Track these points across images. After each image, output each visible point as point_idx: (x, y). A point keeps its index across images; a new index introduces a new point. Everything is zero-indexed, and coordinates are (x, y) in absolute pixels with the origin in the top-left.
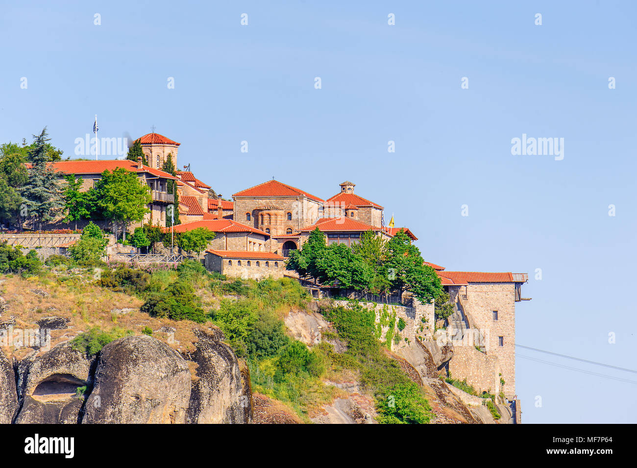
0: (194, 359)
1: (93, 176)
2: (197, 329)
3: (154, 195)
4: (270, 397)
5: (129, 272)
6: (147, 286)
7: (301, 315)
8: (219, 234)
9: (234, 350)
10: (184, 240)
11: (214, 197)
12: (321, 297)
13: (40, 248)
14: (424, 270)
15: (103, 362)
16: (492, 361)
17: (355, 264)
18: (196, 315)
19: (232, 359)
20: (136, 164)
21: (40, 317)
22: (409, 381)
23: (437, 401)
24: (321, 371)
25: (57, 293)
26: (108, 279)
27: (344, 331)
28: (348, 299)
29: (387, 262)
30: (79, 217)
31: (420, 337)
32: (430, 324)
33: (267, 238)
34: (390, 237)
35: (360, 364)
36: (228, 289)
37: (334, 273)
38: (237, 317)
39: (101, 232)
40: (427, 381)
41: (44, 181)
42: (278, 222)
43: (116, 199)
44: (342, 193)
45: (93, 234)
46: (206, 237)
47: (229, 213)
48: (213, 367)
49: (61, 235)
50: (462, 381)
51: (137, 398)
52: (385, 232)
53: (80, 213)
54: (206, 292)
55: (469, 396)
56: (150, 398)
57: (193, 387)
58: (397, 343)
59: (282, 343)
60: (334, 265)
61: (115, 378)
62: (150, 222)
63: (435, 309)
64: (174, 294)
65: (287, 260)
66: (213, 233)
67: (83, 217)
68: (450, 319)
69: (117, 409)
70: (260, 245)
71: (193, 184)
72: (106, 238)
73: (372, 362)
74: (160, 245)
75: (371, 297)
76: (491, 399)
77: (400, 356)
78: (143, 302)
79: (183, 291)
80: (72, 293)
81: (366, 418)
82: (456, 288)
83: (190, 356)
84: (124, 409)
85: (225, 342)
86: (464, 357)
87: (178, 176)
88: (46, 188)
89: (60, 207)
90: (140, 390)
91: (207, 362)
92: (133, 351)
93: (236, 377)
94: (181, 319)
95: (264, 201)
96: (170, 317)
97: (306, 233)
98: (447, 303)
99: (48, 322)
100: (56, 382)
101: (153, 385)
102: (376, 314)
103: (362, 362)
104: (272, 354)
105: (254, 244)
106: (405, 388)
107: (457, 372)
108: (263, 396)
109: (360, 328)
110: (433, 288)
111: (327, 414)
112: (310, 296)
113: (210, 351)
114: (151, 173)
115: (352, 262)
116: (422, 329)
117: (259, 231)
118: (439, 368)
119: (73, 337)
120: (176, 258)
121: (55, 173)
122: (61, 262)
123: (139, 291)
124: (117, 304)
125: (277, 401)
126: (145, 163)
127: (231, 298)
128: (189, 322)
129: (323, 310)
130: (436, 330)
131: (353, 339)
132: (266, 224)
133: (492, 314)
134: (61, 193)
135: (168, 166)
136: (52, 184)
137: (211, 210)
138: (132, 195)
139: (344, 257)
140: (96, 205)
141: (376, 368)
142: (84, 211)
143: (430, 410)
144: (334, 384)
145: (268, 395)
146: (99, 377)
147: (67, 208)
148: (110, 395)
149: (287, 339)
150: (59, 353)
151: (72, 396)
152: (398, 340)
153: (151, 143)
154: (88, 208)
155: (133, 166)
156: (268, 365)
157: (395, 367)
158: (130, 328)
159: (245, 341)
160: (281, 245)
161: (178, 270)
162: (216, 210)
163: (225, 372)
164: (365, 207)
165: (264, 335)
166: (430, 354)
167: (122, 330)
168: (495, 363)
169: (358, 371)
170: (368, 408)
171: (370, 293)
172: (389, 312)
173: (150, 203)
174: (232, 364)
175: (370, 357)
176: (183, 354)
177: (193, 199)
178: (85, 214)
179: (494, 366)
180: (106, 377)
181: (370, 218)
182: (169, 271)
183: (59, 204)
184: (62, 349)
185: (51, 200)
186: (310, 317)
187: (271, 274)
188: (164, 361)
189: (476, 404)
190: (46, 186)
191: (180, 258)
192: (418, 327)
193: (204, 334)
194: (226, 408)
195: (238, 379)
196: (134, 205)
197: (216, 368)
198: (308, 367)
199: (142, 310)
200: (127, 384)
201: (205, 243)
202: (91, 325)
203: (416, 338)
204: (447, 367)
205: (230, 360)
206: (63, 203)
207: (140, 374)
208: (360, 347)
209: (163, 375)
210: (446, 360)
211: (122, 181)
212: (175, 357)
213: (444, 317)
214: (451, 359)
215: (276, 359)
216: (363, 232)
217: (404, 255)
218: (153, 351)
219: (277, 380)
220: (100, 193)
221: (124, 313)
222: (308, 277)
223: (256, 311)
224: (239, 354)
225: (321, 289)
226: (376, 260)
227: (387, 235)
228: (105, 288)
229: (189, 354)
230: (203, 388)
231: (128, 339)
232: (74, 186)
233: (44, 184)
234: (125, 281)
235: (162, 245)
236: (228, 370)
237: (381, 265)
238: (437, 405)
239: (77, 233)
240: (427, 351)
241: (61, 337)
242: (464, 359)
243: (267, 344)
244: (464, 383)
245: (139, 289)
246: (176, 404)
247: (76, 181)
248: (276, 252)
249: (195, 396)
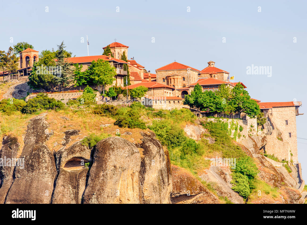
0: (142, 147)
1: (87, 64)
2: (142, 132)
3: (117, 71)
4: (179, 166)
5: (107, 106)
6: (117, 113)
7: (192, 126)
8: (150, 89)
9: (161, 142)
10: (133, 92)
11: (146, 72)
12: (201, 117)
13: (63, 100)
14: (251, 102)
15: (97, 150)
16: (286, 145)
17: (217, 100)
18: (141, 126)
19: (160, 146)
20: (108, 57)
21: (66, 130)
22: (246, 156)
23: (260, 165)
24: (203, 152)
25: (73, 118)
26: (98, 110)
27: (213, 133)
28: (214, 117)
29: (233, 98)
30: (81, 84)
31: (250, 135)
32: (255, 128)
33: (173, 90)
34: (233, 86)
35: (222, 148)
36: (156, 115)
37: (207, 105)
38: (161, 128)
39: (92, 90)
40: (255, 156)
41: (63, 67)
42: (178, 82)
43: (99, 74)
44: (209, 67)
45: (89, 92)
46: (144, 91)
47: (154, 79)
48: (151, 150)
49: (73, 93)
50: (272, 155)
51: (115, 167)
52: (231, 84)
53: (82, 82)
54: (145, 117)
55: (276, 162)
56: (121, 167)
57: (142, 161)
58: (239, 138)
59: (183, 140)
60: (207, 101)
61: (103, 158)
62: (116, 85)
63: (257, 120)
64: (130, 116)
65: (184, 100)
66: (147, 88)
67: (83, 84)
68: (264, 125)
69: (105, 173)
70: (170, 93)
71: (136, 66)
72: (95, 93)
73: (228, 147)
74: (121, 96)
75: (225, 116)
76: (286, 163)
77: (241, 144)
78: (115, 120)
79: (135, 114)
80: (80, 118)
81: (226, 175)
82: (267, 110)
83: (139, 146)
84: (109, 173)
85: (156, 138)
86: (273, 143)
87: (129, 62)
88: (65, 70)
89: (72, 79)
90: (116, 163)
91: (148, 148)
92: (111, 144)
93: (163, 155)
94: (134, 128)
95: (171, 72)
96: (129, 127)
97: (192, 86)
98: (263, 117)
99: (70, 132)
100: (75, 161)
101: (122, 160)
102: (228, 124)
103: (223, 147)
104: (179, 145)
105: (167, 93)
106: (244, 159)
107: (269, 151)
108: (175, 166)
109: (221, 131)
110: (255, 110)
111: (207, 173)
112: (195, 117)
113: (149, 143)
114: (115, 61)
115: (215, 99)
116: (251, 130)
117: (169, 86)
118: (260, 149)
119: (82, 139)
120: (130, 101)
121: (69, 63)
122: (74, 103)
123: (113, 115)
124: (103, 122)
125: (182, 168)
126: (112, 56)
127: (157, 119)
128: (138, 129)
129: (202, 123)
130: (258, 131)
131: (218, 137)
132: (173, 83)
133: (285, 122)
134: (72, 73)
135: (124, 57)
136: (68, 68)
137: (145, 78)
138: (107, 72)
139: (211, 97)
140: (89, 78)
141: (230, 150)
142: (84, 81)
143: (257, 169)
144: (209, 159)
145: (178, 166)
146: (96, 157)
147: (75, 80)
148: (101, 166)
149: (186, 138)
150: (75, 147)
151: (82, 168)
152: (239, 136)
153: (115, 47)
154: (86, 79)
155: (107, 58)
156: (176, 151)
157: (239, 149)
158: (110, 133)
159: (165, 140)
160: (180, 93)
161: (131, 107)
162: (148, 78)
163: (157, 153)
164: (220, 73)
165: (174, 136)
166: (255, 142)
167: (106, 134)
168: (287, 146)
169: (221, 152)
170: (226, 170)
171: (225, 114)
172: (235, 123)
173: (116, 76)
174: (160, 148)
175: (226, 145)
176: (136, 145)
177: (136, 73)
178: (84, 82)
179: (287, 147)
180: (99, 157)
181: (223, 78)
182: (127, 108)
183: (72, 78)
184: (77, 145)
185: (68, 76)
186: (196, 127)
187: (176, 107)
188: (127, 149)
189: (279, 166)
190: (65, 69)
191: (132, 101)
192: (249, 129)
193: (146, 135)
194: (158, 170)
195: (163, 156)
196: (108, 77)
197: (152, 151)
198: (197, 151)
199: (115, 124)
200: (110, 160)
201: (144, 93)
202: (90, 133)
203: (248, 135)
204: (264, 149)
205: (159, 147)
206: (73, 77)
207: (115, 155)
208: (222, 140)
209: (127, 155)
210: (264, 145)
211: (101, 66)
212: (132, 146)
213: (261, 124)
214: (266, 144)
215: (181, 148)
216: (220, 85)
217: (240, 95)
218: (121, 144)
219: (182, 158)
220: (91, 72)
221: (106, 126)
222: (195, 108)
223: (170, 125)
224: (163, 144)
225: (201, 113)
226: (227, 98)
227: (232, 86)
228: (96, 114)
229: (139, 145)
230: (147, 161)
231: (109, 139)
232: (78, 69)
233: (64, 69)
234: (106, 111)
235: (122, 95)
236: (158, 152)
237: (229, 100)
238: (260, 167)
239: (81, 91)
240: (254, 141)
241: (76, 139)
242: (272, 144)
243: (176, 141)
244: (273, 156)
245: (113, 114)
246: (134, 169)
247: (79, 67)
248: (178, 96)
249: (143, 165)
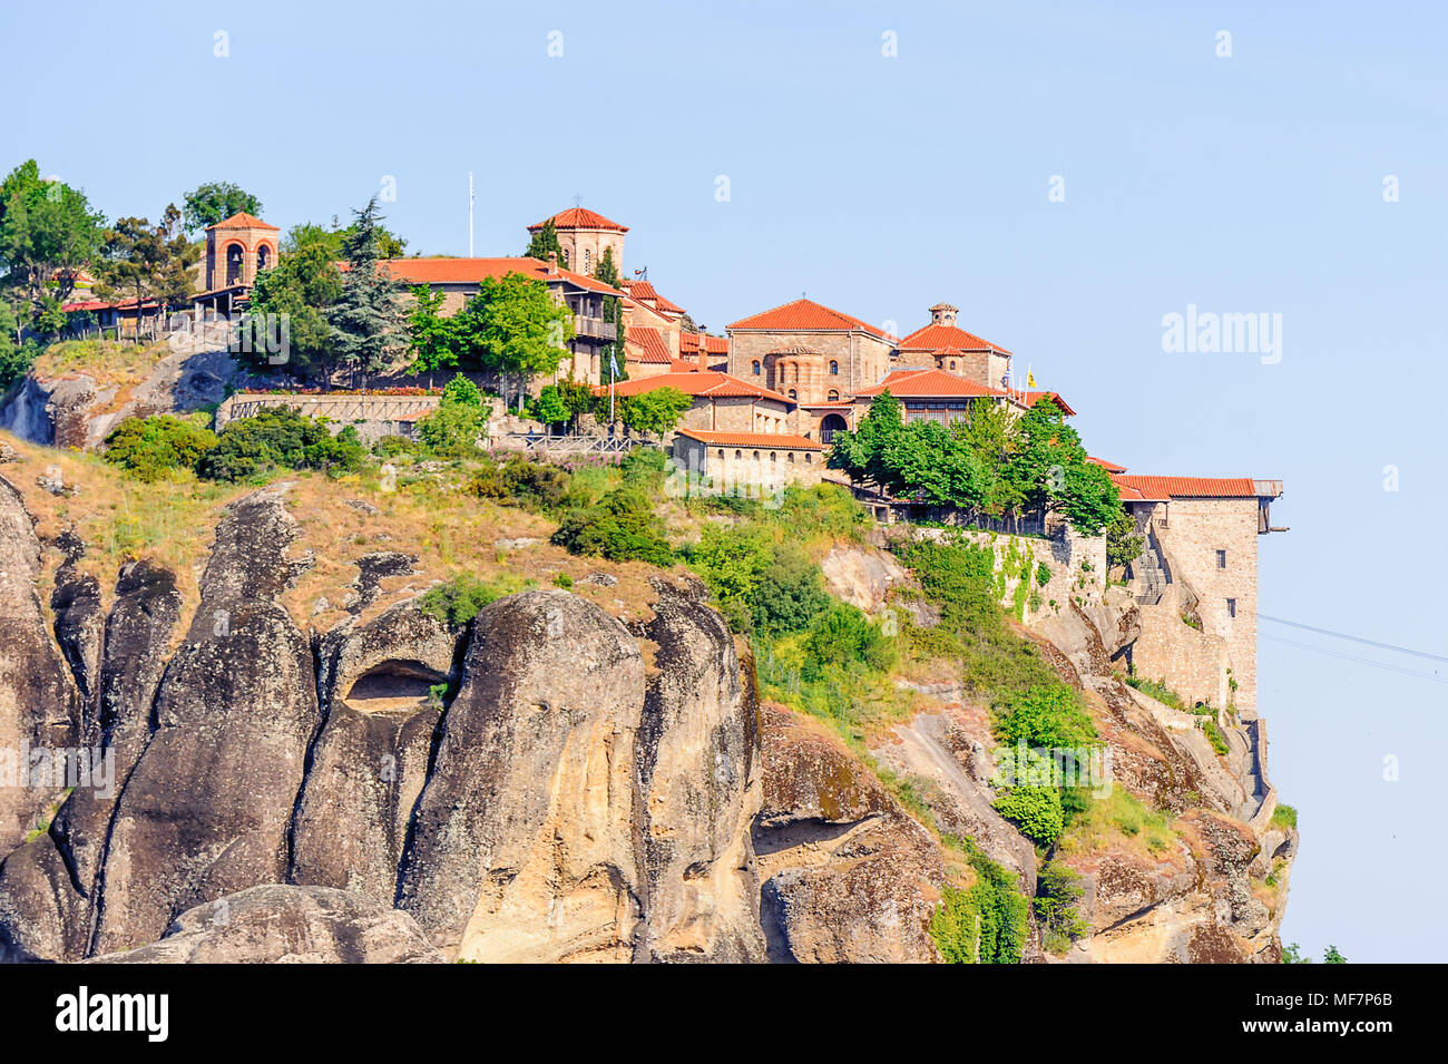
0: (651, 636)
1: (463, 288)
2: (657, 579)
3: (578, 323)
4: (795, 709)
5: (530, 470)
6: (563, 495)
7: (853, 554)
8: (699, 400)
9: (727, 619)
10: (634, 410)
11: (692, 329)
12: (891, 520)
13: (363, 421)
14: (1088, 472)
15: (479, 637)
16: (1213, 646)
17: (957, 460)
18: (653, 553)
19: (722, 636)
20: (545, 265)
21: (363, 553)
22: (1056, 681)
23: (1109, 720)
24: (891, 660)
25: (394, 508)
26: (492, 483)
27: (935, 586)
28: (943, 525)
29: (1018, 455)
30: (436, 364)
31: (1078, 599)
32: (1097, 573)
33: (790, 407)
34: (1025, 408)
35: (964, 647)
36: (716, 503)
37: (917, 476)
38: (734, 557)
39: (477, 394)
40: (1090, 682)
41: (371, 296)
42: (813, 378)
43: (507, 332)
44: (934, 325)
45: (463, 398)
46: (676, 406)
47: (720, 360)
48: (686, 651)
49: (403, 398)
50: (1157, 682)
51: (544, 708)
52: (1014, 399)
53: (438, 356)
54: (675, 508)
55: (1170, 711)
56: (567, 708)
57: (649, 688)
58: (1034, 611)
59: (817, 607)
60: (917, 461)
61: (502, 669)
62: (570, 375)
63: (1108, 546)
64: (615, 512)
65: (829, 450)
66: (690, 398)
67: (445, 364)
68: (1135, 564)
69: (504, 729)
70: (777, 420)
71: (652, 304)
72: (487, 404)
73: (987, 644)
74: (588, 420)
75: (985, 521)
76: (1211, 717)
77: (1040, 633)
78: (556, 526)
79: (632, 507)
80: (423, 509)
81: (974, 750)
82: (1148, 506)
83: (643, 629)
84: (518, 728)
85: (710, 604)
86: (1162, 638)
87: (626, 290)
88: (376, 309)
89: (401, 344)
90: (549, 692)
91: (676, 641)
92: (535, 619)
93: (731, 670)
94: (628, 559)
95: (786, 337)
96: (607, 555)
97: (866, 399)
98: (1130, 535)
99: (377, 563)
100: (391, 675)
101: (573, 682)
102: (995, 554)
103: (969, 644)
104: (798, 627)
105: (767, 418)
106: (1049, 694)
107: (1146, 666)
108: (781, 707)
109: (965, 580)
110: (1103, 508)
111: (901, 741)
112: (871, 519)
113: (681, 620)
114: (574, 283)
115: (951, 454)
116: (1082, 583)
117: (776, 394)
118: (1114, 658)
119: (423, 592)
120: (620, 444)
121: (392, 281)
122: (401, 450)
123: (549, 505)
124: (507, 529)
125: (806, 717)
126: (563, 264)
127: (722, 521)
128: (642, 565)
129: (895, 545)
130: (1108, 586)
131: (951, 601)
132: (790, 382)
133: (1214, 557)
134: (404, 320)
135: (606, 271)
136: (388, 302)
137: (686, 353)
138: (538, 323)
139: (936, 446)
140: (469, 342)
141: (995, 656)
142: (446, 353)
143: (1096, 736)
144: (914, 686)
145: (791, 705)
146: (472, 666)
147: (414, 347)
148: (492, 701)
149: (826, 599)
150: (397, 621)
151: (420, 702)
152: (1036, 603)
153: (574, 227)
154: (454, 347)
155: (540, 270)
156: (790, 648)
157: (1030, 654)
158: (530, 577)
159: (747, 602)
160: (817, 421)
161: (623, 466)
162: (696, 354)
163: (710, 661)
164: (976, 352)
165: (783, 591)
166: (1096, 631)
167: (516, 579)
168: (1219, 649)
169: (961, 662)
170: (978, 731)
171: (984, 515)
172: (1020, 550)
173: (571, 340)
174: (722, 645)
175: (982, 634)
176: (631, 625)
177: (652, 332)
178: (449, 359)
179: (1217, 655)
180: (485, 667)
181: (985, 372)
182: (606, 468)
183: (401, 339)
184: (403, 613)
185: (385, 332)
186: (873, 559)
187: (799, 476)
188: (594, 639)
189: (1183, 725)
190: (375, 305)
191: (627, 444)
192: (1075, 579)
193: (670, 588)
194: (710, 728)
195: (733, 673)
196: (541, 343)
197: (692, 653)
198: (867, 652)
199: (553, 541)
200: (525, 681)
201: (674, 416)
202: (457, 569)
203: (1071, 600)
204: (1129, 657)
205: (720, 637)
206: (407, 338)
207: (548, 662)
208: (966, 615)
209: (592, 665)
210: (1127, 643)
211: (518, 298)
212: (615, 632)
213: (1123, 562)
214: (1136, 639)
215: (806, 636)
216: (972, 400)
217: (1049, 443)
218: (574, 618)
219: (808, 676)
220: (476, 320)
221: (521, 547)
222: (868, 484)
223: (769, 546)
224: (735, 626)
225: (892, 506)
226: (996, 453)
227: (1017, 405)
228: (485, 499)
229: (641, 625)
230: (668, 690)
231: (527, 596)
232: (429, 305)
233: (372, 302)
234: (522, 487)
235: (593, 419)
236: (714, 658)
237: (1006, 461)
238: (1108, 726)
239: (433, 394)
240: (1092, 626)
241: (402, 591)
242: (1161, 641)
243: (788, 608)
244: (1161, 686)
245: (549, 501)
246: (617, 720)
247: (432, 297)
248: (808, 436)
249: (652, 705)
